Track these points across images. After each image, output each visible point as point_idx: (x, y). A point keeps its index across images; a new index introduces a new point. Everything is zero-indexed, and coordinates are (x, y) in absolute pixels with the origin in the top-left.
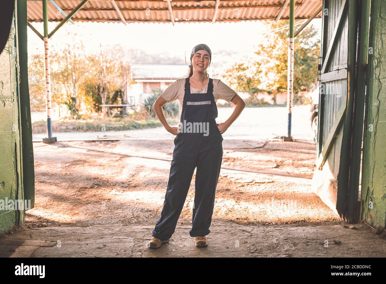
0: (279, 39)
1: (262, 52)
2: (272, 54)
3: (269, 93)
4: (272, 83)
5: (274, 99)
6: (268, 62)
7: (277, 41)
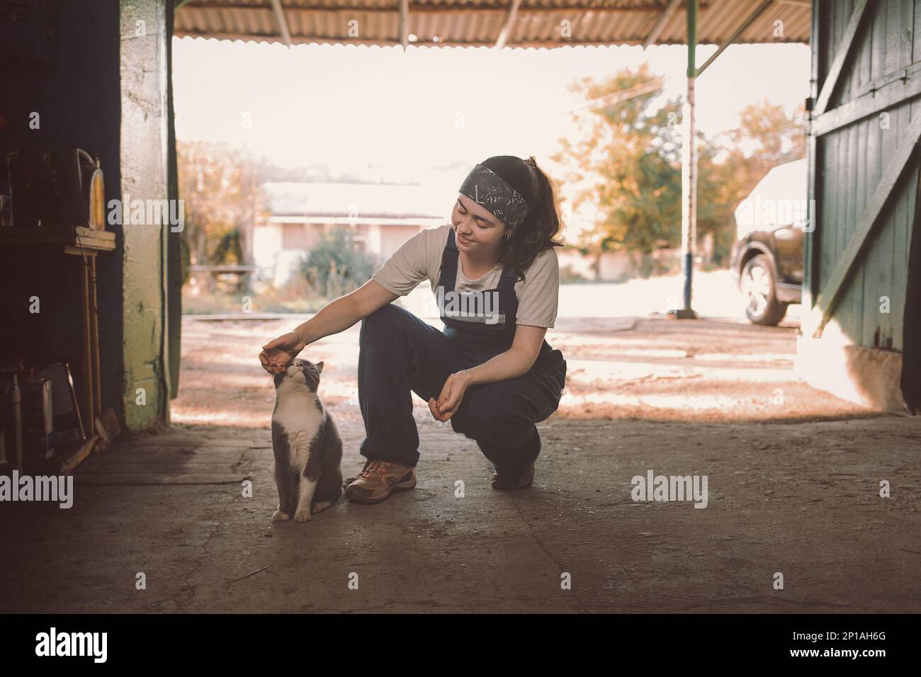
0: (606, 126)
1: (566, 156)
2: (588, 162)
3: (584, 252)
4: (590, 227)
5: (595, 267)
6: (580, 178)
7: (601, 131)
